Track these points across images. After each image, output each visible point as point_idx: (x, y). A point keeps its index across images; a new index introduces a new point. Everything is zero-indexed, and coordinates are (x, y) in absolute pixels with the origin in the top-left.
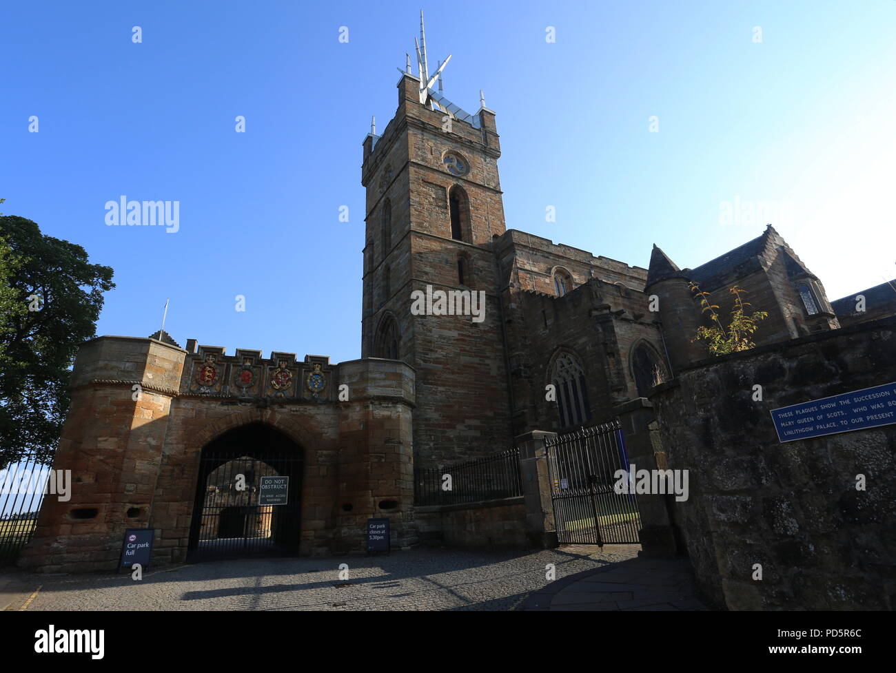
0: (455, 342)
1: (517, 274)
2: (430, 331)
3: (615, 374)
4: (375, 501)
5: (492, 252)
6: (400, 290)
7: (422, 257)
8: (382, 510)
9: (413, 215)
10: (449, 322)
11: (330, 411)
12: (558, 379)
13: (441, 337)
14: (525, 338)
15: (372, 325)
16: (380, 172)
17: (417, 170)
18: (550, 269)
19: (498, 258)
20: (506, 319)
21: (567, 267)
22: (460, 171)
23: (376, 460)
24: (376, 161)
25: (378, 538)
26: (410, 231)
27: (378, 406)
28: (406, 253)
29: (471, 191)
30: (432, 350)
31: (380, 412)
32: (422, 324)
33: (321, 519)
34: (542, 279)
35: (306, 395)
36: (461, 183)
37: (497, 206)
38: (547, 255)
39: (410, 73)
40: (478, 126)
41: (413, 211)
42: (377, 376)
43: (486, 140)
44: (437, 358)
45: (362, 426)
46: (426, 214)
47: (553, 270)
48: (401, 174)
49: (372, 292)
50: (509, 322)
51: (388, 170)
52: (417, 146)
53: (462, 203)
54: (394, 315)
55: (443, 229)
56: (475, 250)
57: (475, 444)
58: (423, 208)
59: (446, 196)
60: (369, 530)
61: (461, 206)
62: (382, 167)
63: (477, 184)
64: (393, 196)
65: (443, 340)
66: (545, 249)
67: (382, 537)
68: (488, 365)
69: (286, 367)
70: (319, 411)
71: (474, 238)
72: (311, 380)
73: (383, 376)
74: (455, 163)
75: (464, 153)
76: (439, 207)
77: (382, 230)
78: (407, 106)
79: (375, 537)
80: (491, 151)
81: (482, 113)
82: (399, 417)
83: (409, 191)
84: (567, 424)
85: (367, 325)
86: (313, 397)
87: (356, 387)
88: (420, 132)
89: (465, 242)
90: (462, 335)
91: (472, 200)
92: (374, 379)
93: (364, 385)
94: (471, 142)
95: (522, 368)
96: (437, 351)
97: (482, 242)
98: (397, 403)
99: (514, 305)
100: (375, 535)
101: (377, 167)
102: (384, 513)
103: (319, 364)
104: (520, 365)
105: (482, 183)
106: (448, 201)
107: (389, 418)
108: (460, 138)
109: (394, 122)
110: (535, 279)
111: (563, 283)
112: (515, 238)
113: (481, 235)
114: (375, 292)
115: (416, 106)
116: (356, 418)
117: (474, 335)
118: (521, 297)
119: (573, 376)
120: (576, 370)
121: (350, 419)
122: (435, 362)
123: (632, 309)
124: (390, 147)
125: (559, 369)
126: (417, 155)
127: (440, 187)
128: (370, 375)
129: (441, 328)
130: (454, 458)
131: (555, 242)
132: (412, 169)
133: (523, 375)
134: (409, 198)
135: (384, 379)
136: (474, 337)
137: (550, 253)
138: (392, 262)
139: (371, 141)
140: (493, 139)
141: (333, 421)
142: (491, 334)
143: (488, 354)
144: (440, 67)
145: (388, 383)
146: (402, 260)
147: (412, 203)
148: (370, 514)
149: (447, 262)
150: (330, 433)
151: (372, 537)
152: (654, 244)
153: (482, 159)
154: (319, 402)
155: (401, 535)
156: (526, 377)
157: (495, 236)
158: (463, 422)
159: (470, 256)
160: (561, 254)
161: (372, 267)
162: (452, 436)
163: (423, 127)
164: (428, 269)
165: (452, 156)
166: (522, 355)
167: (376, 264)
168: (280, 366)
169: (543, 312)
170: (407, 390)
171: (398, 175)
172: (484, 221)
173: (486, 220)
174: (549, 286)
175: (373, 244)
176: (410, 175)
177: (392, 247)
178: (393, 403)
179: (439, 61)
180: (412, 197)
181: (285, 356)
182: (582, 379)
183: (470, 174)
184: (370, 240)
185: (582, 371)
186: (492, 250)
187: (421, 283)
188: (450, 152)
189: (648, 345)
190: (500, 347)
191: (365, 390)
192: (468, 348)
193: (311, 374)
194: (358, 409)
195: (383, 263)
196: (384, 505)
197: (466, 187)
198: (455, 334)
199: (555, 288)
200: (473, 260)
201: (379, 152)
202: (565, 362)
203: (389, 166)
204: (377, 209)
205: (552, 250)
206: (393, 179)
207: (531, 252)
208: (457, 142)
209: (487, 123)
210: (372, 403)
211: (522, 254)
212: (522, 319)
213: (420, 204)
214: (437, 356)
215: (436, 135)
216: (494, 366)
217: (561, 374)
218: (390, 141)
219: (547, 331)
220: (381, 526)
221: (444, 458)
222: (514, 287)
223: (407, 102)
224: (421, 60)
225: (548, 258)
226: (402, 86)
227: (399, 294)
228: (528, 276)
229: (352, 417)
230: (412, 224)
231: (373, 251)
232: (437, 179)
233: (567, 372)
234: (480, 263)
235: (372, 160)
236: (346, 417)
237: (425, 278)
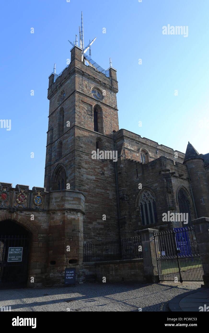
0: (94, 181)
1: (124, 151)
2: (83, 176)
3: (171, 202)
4: (67, 260)
5: (112, 139)
6: (68, 154)
7: (80, 139)
8: (70, 264)
9: (76, 118)
10: (92, 172)
11: (45, 215)
12: (142, 202)
13: (87, 179)
14: (127, 182)
15: (51, 170)
16: (58, 93)
17: (79, 95)
18: (139, 149)
19: (115, 142)
20: (118, 172)
21: (147, 149)
22: (99, 98)
23: (68, 240)
24: (56, 88)
25: (70, 278)
26: (75, 126)
27: (69, 213)
28: (72, 136)
29: (104, 108)
30: (83, 185)
31: (70, 216)
32: (79, 172)
33: (39, 269)
34: (135, 154)
35: (33, 207)
36: (99, 104)
37: (115, 116)
38: (138, 142)
39: (77, 45)
40: (108, 76)
41: (76, 116)
42: (69, 199)
43: (112, 84)
44: (85, 189)
45: (61, 223)
46: (83, 118)
47: (141, 150)
48: (70, 97)
49: (51, 154)
50: (120, 173)
51: (63, 93)
52: (79, 83)
53: (99, 114)
54: (64, 166)
55: (90, 126)
56: (105, 137)
57: (101, 232)
58: (81, 115)
59: (92, 109)
60: (66, 274)
61: (98, 115)
62: (60, 91)
63: (107, 105)
64: (66, 106)
65: (88, 181)
66: (137, 139)
67: (72, 278)
68: (108, 193)
69: (24, 192)
70: (39, 215)
71: (104, 131)
72: (36, 199)
73: (72, 199)
74: (97, 94)
75: (101, 89)
76: (89, 114)
77: (58, 123)
78: (76, 62)
79: (69, 278)
80: (113, 89)
81: (111, 70)
82: (79, 219)
83: (75, 105)
84: (146, 224)
85: (48, 170)
86: (37, 208)
87: (58, 204)
88: (81, 76)
89: (100, 133)
90: (97, 178)
91: (104, 112)
92: (68, 200)
93: (63, 203)
94: (105, 84)
95: (125, 196)
96: (85, 186)
97: (108, 134)
98: (78, 212)
99: (122, 166)
100: (69, 276)
101: (57, 91)
102: (71, 265)
103: (40, 191)
104: (124, 195)
105: (109, 105)
106: (93, 112)
107: (74, 219)
108: (100, 81)
109: (67, 69)
110: (132, 153)
111: (144, 156)
112: (124, 133)
113: (107, 131)
114: (53, 154)
115: (80, 63)
116: (59, 219)
117: (102, 179)
118: (126, 162)
119: (149, 201)
120: (151, 198)
121: (55, 219)
122: (84, 191)
123: (178, 171)
124: (65, 82)
125: (143, 197)
126: (79, 88)
127: (90, 105)
128: (66, 198)
129: (87, 175)
130: (91, 238)
131: (142, 137)
132: (77, 95)
133: (125, 199)
134: (75, 109)
135: (73, 200)
136: (102, 180)
137: (139, 142)
138: (64, 140)
139: (53, 77)
140: (115, 83)
141: (46, 220)
142: (110, 179)
143: (108, 188)
144: (90, 43)
145: (74, 202)
146: (70, 139)
147: (76, 112)
148: (65, 266)
149: (91, 142)
150: (44, 226)
151: (68, 278)
152: (189, 142)
153: (110, 93)
154: (40, 210)
155: (79, 276)
156: (127, 200)
157: (114, 131)
158: (96, 221)
159: (102, 140)
160: (144, 142)
161: (52, 141)
162: (91, 228)
163: (83, 74)
164: (82, 145)
165: (95, 90)
166: (125, 190)
167: (54, 140)
168: (21, 192)
169: (137, 170)
170: (83, 206)
171: (69, 97)
172: (109, 123)
173: (110, 123)
174: (138, 157)
175: (53, 130)
176: (76, 98)
177: (64, 132)
178: (76, 212)
179: (90, 40)
180: (76, 109)
181: (23, 187)
182: (154, 203)
183: (104, 100)
184: (51, 127)
185: (154, 199)
186: (113, 138)
187: (79, 152)
188: (95, 88)
189: (185, 189)
190: (114, 185)
191: (63, 205)
192: (99, 185)
193: (36, 196)
194: (59, 214)
195: (59, 140)
196: (71, 262)
197: (102, 106)
198: (93, 178)
199: (141, 158)
200: (103, 142)
201: (59, 84)
202: (146, 194)
203: (64, 91)
204: (56, 112)
205: (141, 140)
206: (66, 98)
207: (131, 140)
208: (98, 83)
209: (113, 75)
210: (67, 212)
211: (127, 141)
212: (126, 172)
213: (80, 112)
214: (85, 188)
215: (88, 79)
216: (111, 194)
217: (143, 199)
218: (65, 78)
219: (138, 179)
220: (72, 272)
221: (87, 238)
222: (122, 157)
223: (76, 60)
224: (81, 39)
225: (139, 144)
226: (73, 51)
227: (67, 156)
228: (129, 152)
229: (56, 218)
230: (76, 122)
231: (52, 133)
232: (89, 101)
233: (147, 199)
234: (107, 144)
235: (54, 87)
236: (53, 218)
237: (81, 150)
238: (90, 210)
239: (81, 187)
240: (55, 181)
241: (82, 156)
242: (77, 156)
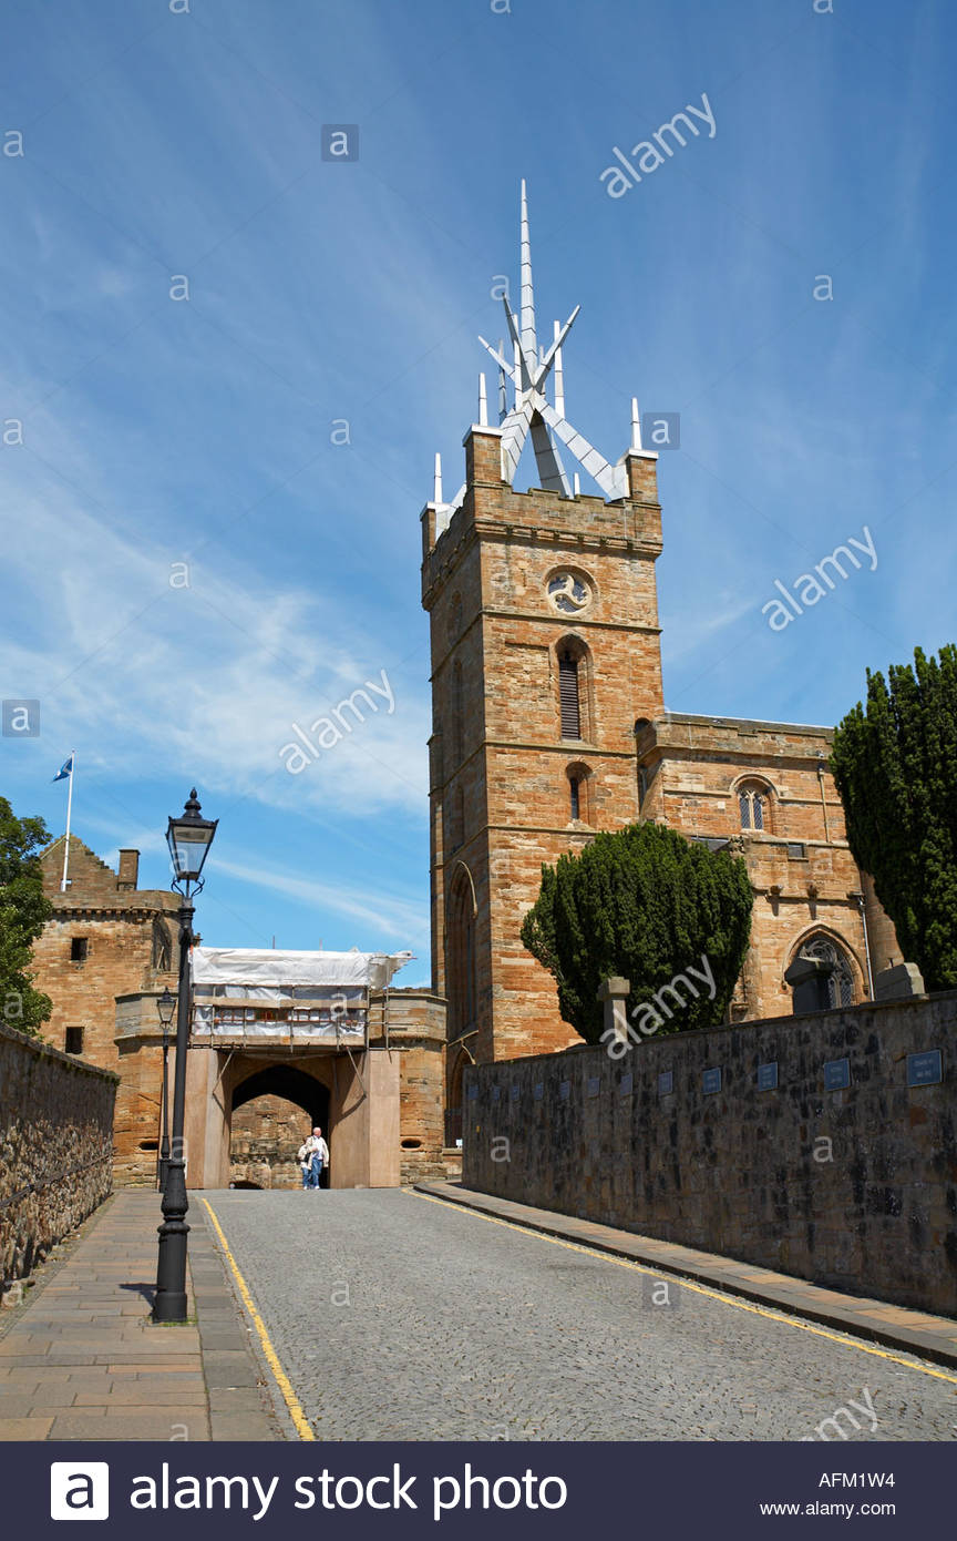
1: (662, 802)
2: (516, 907)
5: (630, 757)
6: (475, 837)
7: (504, 786)
15: (443, 881)
16: (448, 599)
17: (497, 625)
18: (729, 782)
19: (641, 765)
21: (766, 772)
22: (578, 607)
26: (484, 745)
29: (598, 641)
32: (505, 898)
34: (712, 804)
36: (579, 631)
37: (650, 660)
38: (725, 757)
41: (489, 706)
43: (633, 526)
46: (513, 706)
47: (734, 784)
48: (473, 628)
49: (443, 824)
51: (457, 604)
52: (497, 575)
53: (581, 668)
55: (541, 728)
56: (597, 759)
58: (508, 698)
59: (550, 662)
61: (579, 674)
62: (450, 592)
63: (612, 626)
64: (466, 659)
66: (722, 746)
71: (598, 735)
73: (406, 1013)
74: (568, 592)
75: (588, 565)
76: (535, 688)
77: (454, 715)
78: (477, 498)
80: (642, 549)
81: (631, 463)
83: (482, 668)
85: (437, 881)
88: (503, 545)
91: (598, 659)
92: (396, 1016)
94: (602, 539)
97: (611, 740)
101: (443, 587)
105: (620, 621)
106: (553, 671)
108: (581, 537)
110: (697, 805)
111: (755, 803)
112: (662, 737)
113: (612, 727)
115: (494, 494)
124: (460, 564)
126: (497, 595)
127: (541, 647)
132: (488, 621)
134: (483, 681)
135: (407, 1016)
137: (732, 753)
138: (467, 784)
139: (431, 523)
140: (647, 520)
147: (487, 692)
149: (547, 787)
153: (624, 569)
157: (642, 722)
159: (589, 770)
160: (753, 751)
161: (443, 777)
163: (509, 536)
164: (512, 806)
165: (563, 577)
167: (447, 775)
171: (469, 629)
172: (618, 699)
173: (623, 696)
174: (725, 814)
175: (443, 734)
176: (485, 638)
177: (467, 756)
180: (487, 680)
183: (599, 608)
184: (438, 725)
186: (634, 752)
187: (504, 831)
188: (558, 572)
189: (830, 935)
195: (456, 778)
197: (588, 636)
199: (738, 815)
200: (595, 777)
204: (446, 670)
205: (737, 745)
206: (465, 630)
207: (691, 757)
208: (574, 547)
209: (639, 483)
211: (674, 765)
213: (503, 689)
215: (532, 545)
223: (477, 486)
225: (727, 761)
226: (470, 448)
227: (474, 844)
228: (686, 801)
230: (487, 732)
231: (443, 745)
232: (535, 632)
234: (609, 779)
237: (508, 821)
238: (544, 1014)
239: (511, 944)
240: (458, 915)
241: (514, 841)
242: (494, 847)
